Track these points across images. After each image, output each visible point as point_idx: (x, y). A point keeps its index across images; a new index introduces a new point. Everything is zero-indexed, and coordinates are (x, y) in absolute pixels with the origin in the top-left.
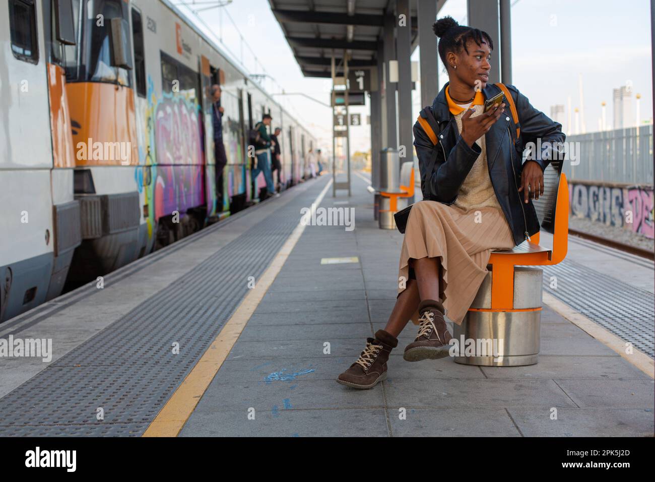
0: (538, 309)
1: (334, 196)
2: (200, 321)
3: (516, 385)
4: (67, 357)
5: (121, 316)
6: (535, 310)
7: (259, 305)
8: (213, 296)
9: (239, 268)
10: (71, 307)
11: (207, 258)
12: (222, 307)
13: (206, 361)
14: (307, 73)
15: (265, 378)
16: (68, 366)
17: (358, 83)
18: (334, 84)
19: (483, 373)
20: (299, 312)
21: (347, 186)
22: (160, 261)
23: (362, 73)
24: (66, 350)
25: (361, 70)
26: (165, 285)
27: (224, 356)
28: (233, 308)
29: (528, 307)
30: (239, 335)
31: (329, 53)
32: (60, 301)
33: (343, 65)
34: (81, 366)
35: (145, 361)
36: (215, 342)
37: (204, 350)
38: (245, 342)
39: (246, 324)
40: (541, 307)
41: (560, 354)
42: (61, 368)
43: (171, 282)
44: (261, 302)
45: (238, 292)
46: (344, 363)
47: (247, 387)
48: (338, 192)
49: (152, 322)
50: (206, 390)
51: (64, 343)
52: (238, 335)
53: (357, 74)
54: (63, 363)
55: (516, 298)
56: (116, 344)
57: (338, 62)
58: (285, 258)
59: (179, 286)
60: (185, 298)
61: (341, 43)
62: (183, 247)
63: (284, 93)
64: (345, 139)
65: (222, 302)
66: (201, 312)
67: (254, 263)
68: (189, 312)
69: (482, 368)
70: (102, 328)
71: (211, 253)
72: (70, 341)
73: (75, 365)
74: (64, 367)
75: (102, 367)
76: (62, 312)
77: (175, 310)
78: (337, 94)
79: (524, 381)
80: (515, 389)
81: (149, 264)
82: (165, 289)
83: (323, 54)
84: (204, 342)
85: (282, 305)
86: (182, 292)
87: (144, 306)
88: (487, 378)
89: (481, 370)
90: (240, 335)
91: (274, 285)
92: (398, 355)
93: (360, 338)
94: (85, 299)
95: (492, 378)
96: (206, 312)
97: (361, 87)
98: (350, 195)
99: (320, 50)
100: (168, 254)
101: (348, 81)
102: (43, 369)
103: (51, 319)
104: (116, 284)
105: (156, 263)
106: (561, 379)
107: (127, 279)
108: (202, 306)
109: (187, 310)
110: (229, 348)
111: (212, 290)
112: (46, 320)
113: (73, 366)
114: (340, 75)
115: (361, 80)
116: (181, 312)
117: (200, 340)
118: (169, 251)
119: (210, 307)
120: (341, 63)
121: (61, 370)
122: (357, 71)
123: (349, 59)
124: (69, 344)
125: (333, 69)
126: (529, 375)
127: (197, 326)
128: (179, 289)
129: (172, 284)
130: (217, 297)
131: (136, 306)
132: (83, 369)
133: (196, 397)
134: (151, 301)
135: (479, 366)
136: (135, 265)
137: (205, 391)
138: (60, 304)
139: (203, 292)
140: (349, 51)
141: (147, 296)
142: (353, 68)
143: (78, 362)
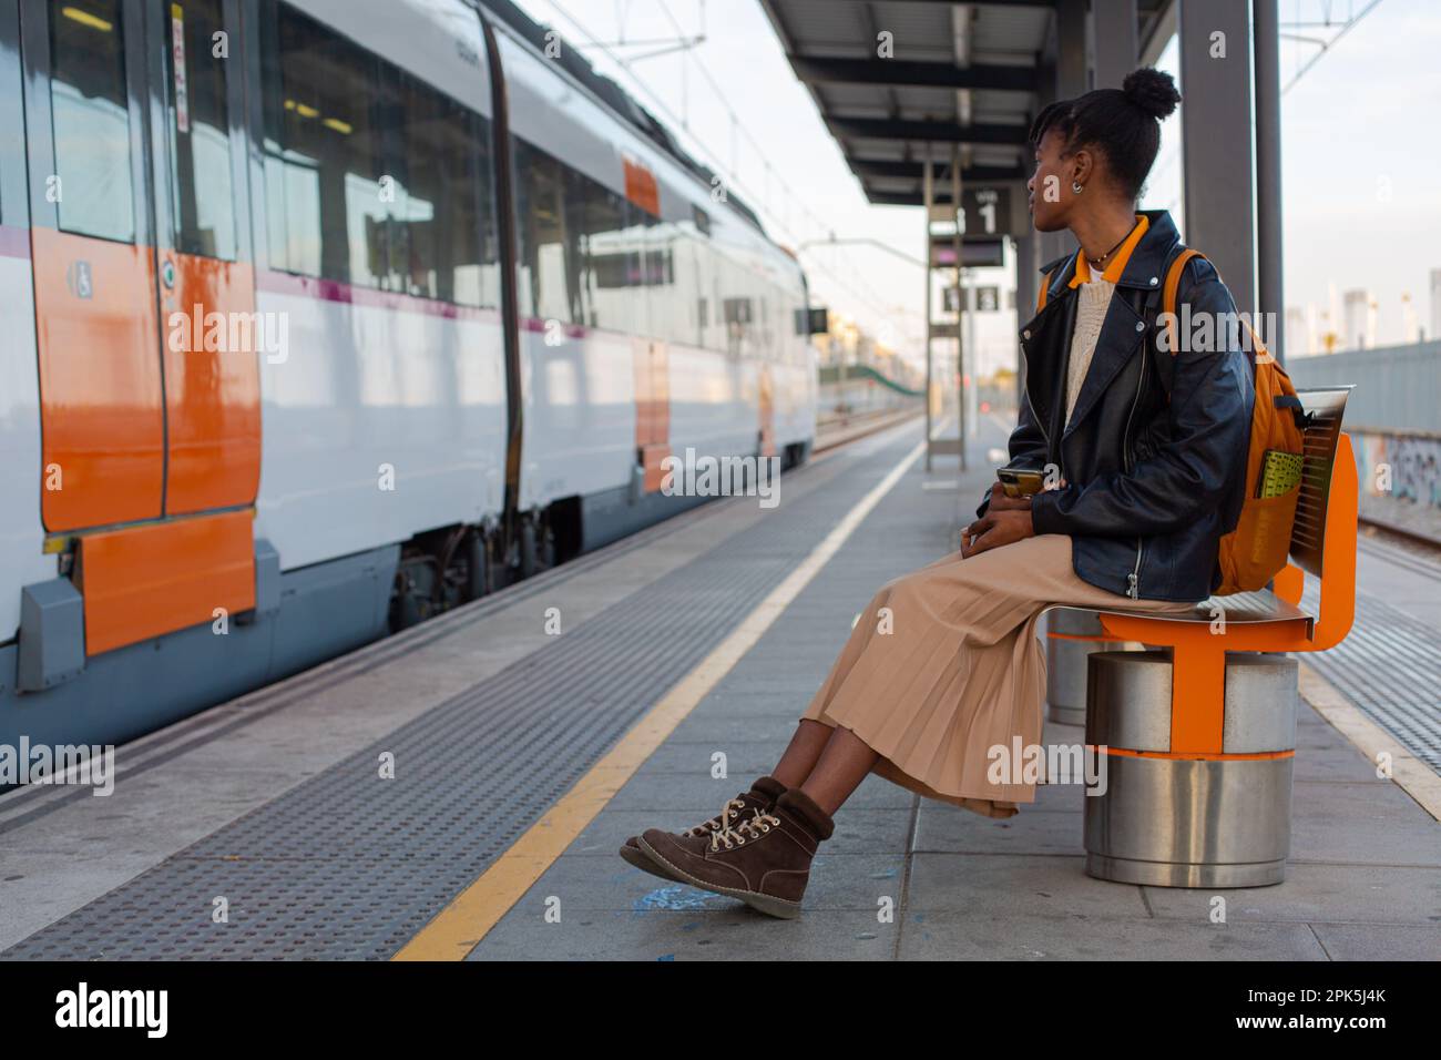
0: (1284, 756)
1: (929, 468)
2: (540, 757)
3: (1218, 936)
4: (216, 837)
5: (371, 742)
6: (1277, 758)
7: (682, 725)
8: (589, 698)
9: (666, 634)
10: (268, 719)
11: (604, 608)
12: (598, 726)
13: (518, 856)
14: (876, 196)
15: (635, 903)
16: (211, 859)
17: (983, 219)
18: (931, 220)
19: (1146, 904)
20: (765, 742)
21: (956, 446)
22: (501, 615)
23: (992, 197)
24: (222, 820)
25: (991, 189)
26: (491, 671)
27: (561, 845)
28: (623, 730)
29: (1260, 750)
30: (613, 794)
31: (922, 152)
32: (249, 704)
33: (949, 177)
34: (241, 859)
35: (385, 851)
36: (555, 808)
37: (524, 828)
38: (622, 811)
39: (639, 768)
40: (1292, 750)
41: (1344, 860)
42: (193, 862)
43: (508, 663)
44: (688, 715)
45: (647, 691)
46: (828, 871)
47: (589, 923)
48: (938, 461)
49: (433, 759)
50: (494, 927)
51: (223, 802)
52: (611, 795)
53: (981, 197)
54: (204, 850)
55: (1231, 730)
56: (335, 809)
57: (940, 171)
58: (777, 611)
59: (522, 675)
60: (522, 704)
61: (945, 130)
62: (558, 583)
63: (833, 240)
64: (954, 343)
65: (601, 714)
66: (548, 737)
67: (705, 623)
68: (522, 735)
69: (1147, 890)
70: (318, 770)
71: (617, 598)
72: (237, 799)
73: (226, 857)
74: (202, 860)
75: (286, 862)
76: (245, 730)
77: (492, 731)
78: (938, 242)
79: (1240, 926)
80: (1212, 947)
81: (474, 621)
82: (489, 680)
83: (908, 153)
84: (531, 809)
85: (735, 724)
86: (524, 688)
87: (428, 719)
88: (1152, 915)
89: (1144, 897)
90: (614, 797)
91: (731, 676)
92: (959, 853)
93: (886, 809)
94: (307, 701)
95: (1163, 918)
96: (558, 737)
97: (990, 226)
98: (963, 467)
99: (901, 144)
100: (522, 599)
101: (961, 213)
102: (154, 864)
103: (216, 746)
104: (386, 667)
105: (487, 620)
106: (1329, 925)
107: (413, 656)
108: (555, 724)
109: (521, 729)
110: (582, 823)
111: (590, 686)
112: (203, 749)
113: (222, 859)
114: (942, 199)
115: (989, 212)
116: (505, 735)
117: (523, 805)
118: (525, 593)
119: (573, 724)
120: (945, 173)
121: (192, 867)
122: (981, 190)
123: (966, 164)
124: (234, 805)
125: (929, 187)
126: (1253, 911)
127: (529, 769)
128: (519, 681)
129: (508, 669)
130: (594, 701)
131: (408, 719)
132: (240, 866)
133: (464, 944)
134: (447, 708)
135: (1141, 886)
136: (442, 623)
137: (491, 930)
138: (247, 711)
139: (568, 690)
140: (965, 148)
141: (444, 696)
142: (972, 185)
143: (235, 851)
